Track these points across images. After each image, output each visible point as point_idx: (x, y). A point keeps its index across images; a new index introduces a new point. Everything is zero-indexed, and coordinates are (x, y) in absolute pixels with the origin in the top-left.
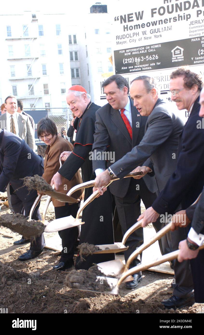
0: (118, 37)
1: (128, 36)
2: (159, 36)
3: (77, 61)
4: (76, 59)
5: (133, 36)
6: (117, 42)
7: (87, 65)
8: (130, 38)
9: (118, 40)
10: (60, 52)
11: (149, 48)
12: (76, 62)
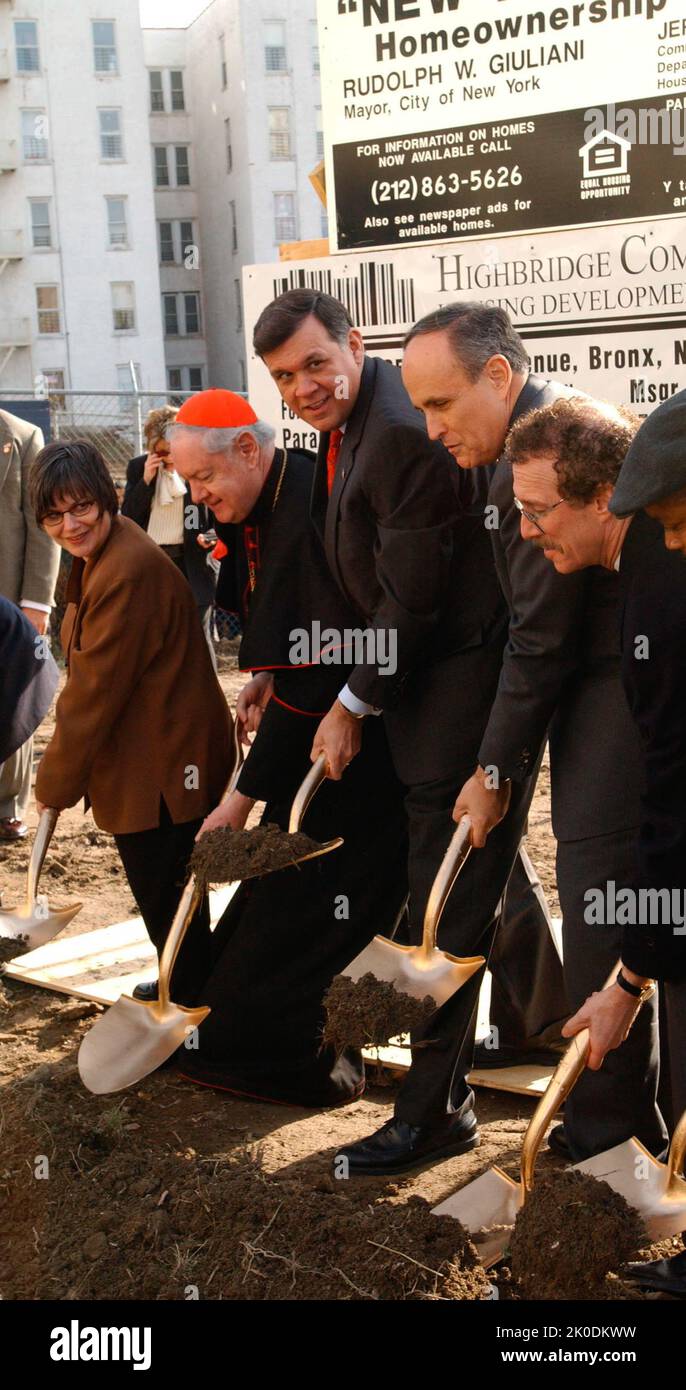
0: (350, 86)
1: (394, 81)
2: (527, 83)
3: (185, 187)
4: (183, 179)
5: (417, 85)
6: (346, 108)
7: (229, 208)
8: (402, 91)
9: (351, 100)
10: (111, 147)
11: (484, 137)
12: (180, 191)
